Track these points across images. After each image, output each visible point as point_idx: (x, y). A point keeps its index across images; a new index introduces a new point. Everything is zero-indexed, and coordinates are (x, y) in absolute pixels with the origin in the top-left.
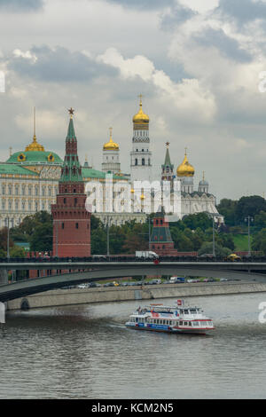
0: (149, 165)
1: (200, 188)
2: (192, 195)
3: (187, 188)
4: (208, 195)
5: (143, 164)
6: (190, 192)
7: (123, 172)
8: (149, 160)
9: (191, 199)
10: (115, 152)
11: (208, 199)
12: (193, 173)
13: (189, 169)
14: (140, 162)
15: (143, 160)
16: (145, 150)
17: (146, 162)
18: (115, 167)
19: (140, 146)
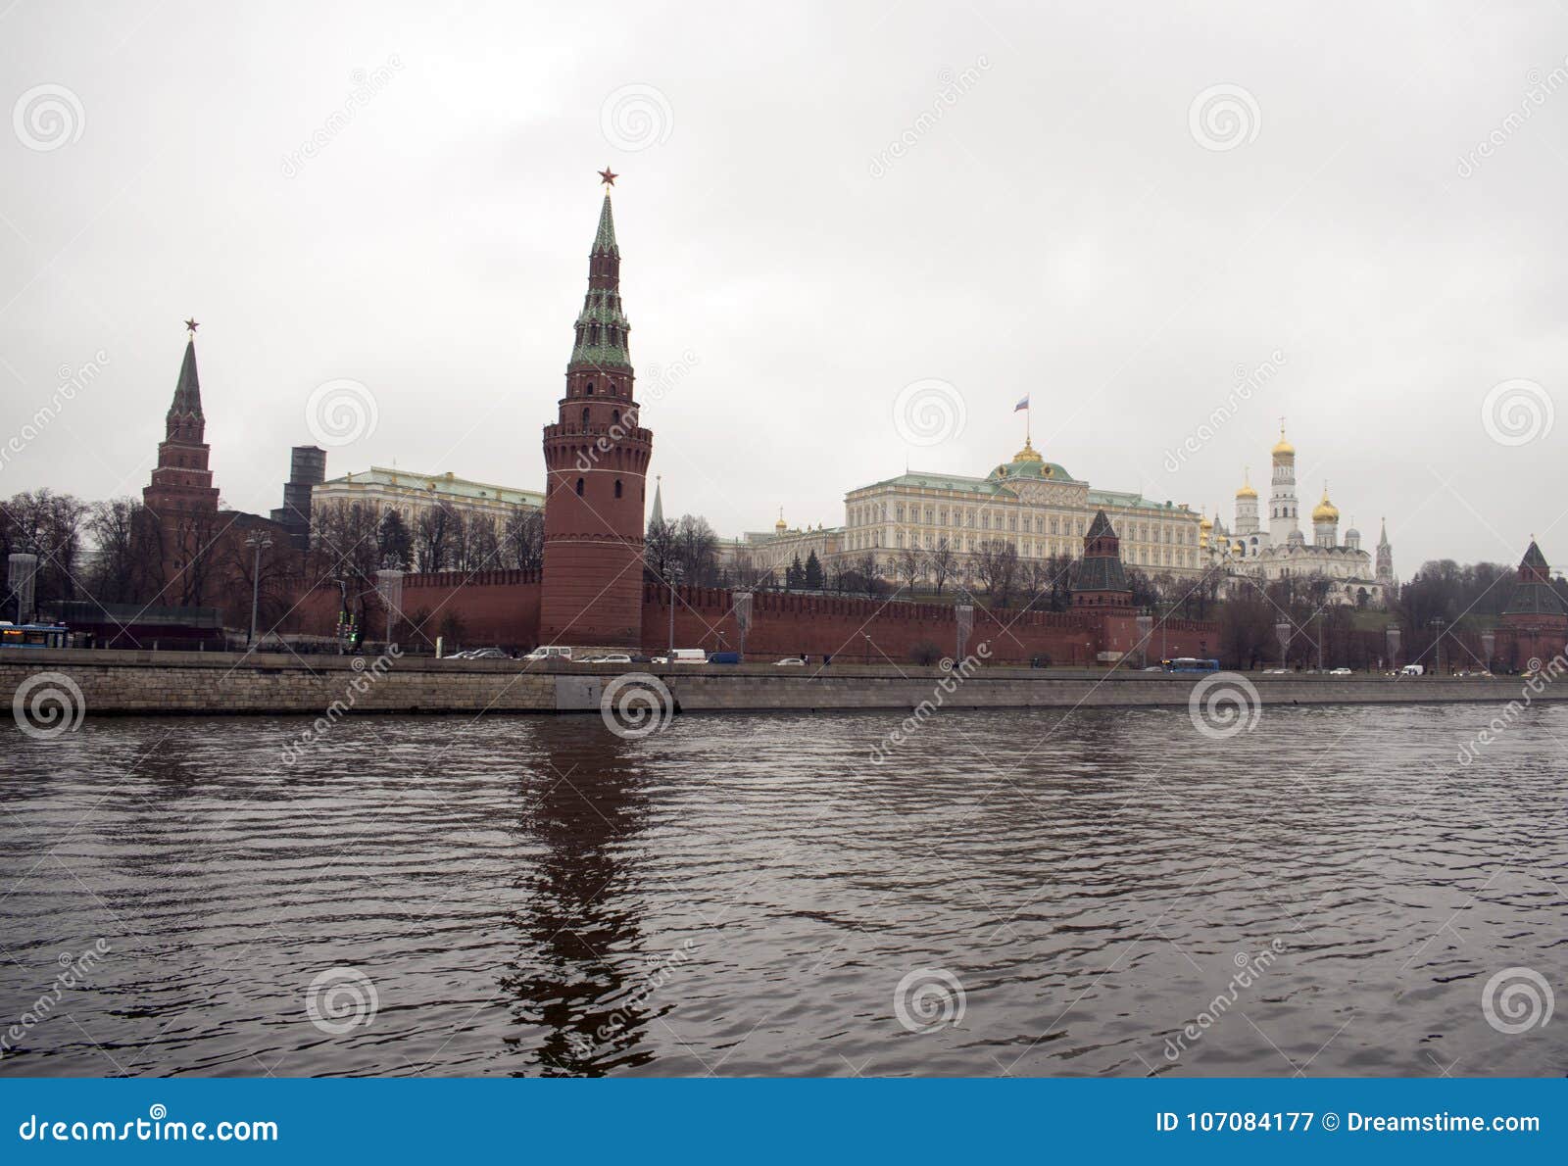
0: (1294, 516)
1: (1346, 542)
2: (1330, 551)
3: (1323, 540)
4: (1359, 552)
5: (1285, 515)
6: (1329, 546)
7: (1261, 529)
8: (1294, 510)
9: (1328, 556)
10: (1252, 501)
11: (1357, 558)
12: (1337, 519)
13: (1329, 511)
14: (1280, 513)
15: (1285, 510)
16: (1288, 495)
17: (1290, 513)
18: (1250, 522)
19: (1282, 489)
